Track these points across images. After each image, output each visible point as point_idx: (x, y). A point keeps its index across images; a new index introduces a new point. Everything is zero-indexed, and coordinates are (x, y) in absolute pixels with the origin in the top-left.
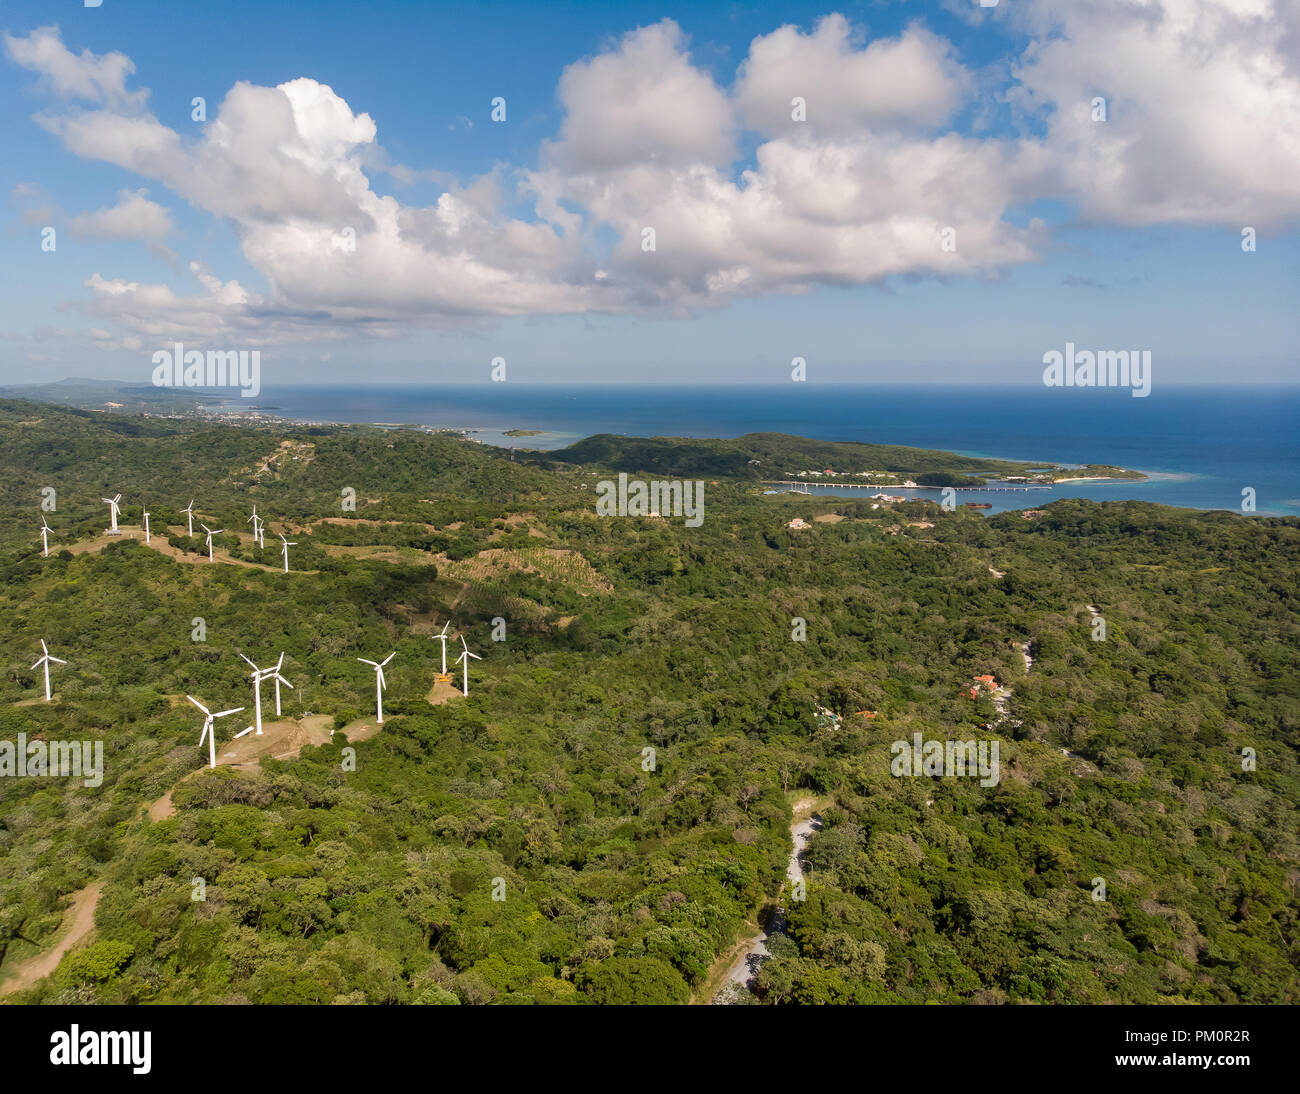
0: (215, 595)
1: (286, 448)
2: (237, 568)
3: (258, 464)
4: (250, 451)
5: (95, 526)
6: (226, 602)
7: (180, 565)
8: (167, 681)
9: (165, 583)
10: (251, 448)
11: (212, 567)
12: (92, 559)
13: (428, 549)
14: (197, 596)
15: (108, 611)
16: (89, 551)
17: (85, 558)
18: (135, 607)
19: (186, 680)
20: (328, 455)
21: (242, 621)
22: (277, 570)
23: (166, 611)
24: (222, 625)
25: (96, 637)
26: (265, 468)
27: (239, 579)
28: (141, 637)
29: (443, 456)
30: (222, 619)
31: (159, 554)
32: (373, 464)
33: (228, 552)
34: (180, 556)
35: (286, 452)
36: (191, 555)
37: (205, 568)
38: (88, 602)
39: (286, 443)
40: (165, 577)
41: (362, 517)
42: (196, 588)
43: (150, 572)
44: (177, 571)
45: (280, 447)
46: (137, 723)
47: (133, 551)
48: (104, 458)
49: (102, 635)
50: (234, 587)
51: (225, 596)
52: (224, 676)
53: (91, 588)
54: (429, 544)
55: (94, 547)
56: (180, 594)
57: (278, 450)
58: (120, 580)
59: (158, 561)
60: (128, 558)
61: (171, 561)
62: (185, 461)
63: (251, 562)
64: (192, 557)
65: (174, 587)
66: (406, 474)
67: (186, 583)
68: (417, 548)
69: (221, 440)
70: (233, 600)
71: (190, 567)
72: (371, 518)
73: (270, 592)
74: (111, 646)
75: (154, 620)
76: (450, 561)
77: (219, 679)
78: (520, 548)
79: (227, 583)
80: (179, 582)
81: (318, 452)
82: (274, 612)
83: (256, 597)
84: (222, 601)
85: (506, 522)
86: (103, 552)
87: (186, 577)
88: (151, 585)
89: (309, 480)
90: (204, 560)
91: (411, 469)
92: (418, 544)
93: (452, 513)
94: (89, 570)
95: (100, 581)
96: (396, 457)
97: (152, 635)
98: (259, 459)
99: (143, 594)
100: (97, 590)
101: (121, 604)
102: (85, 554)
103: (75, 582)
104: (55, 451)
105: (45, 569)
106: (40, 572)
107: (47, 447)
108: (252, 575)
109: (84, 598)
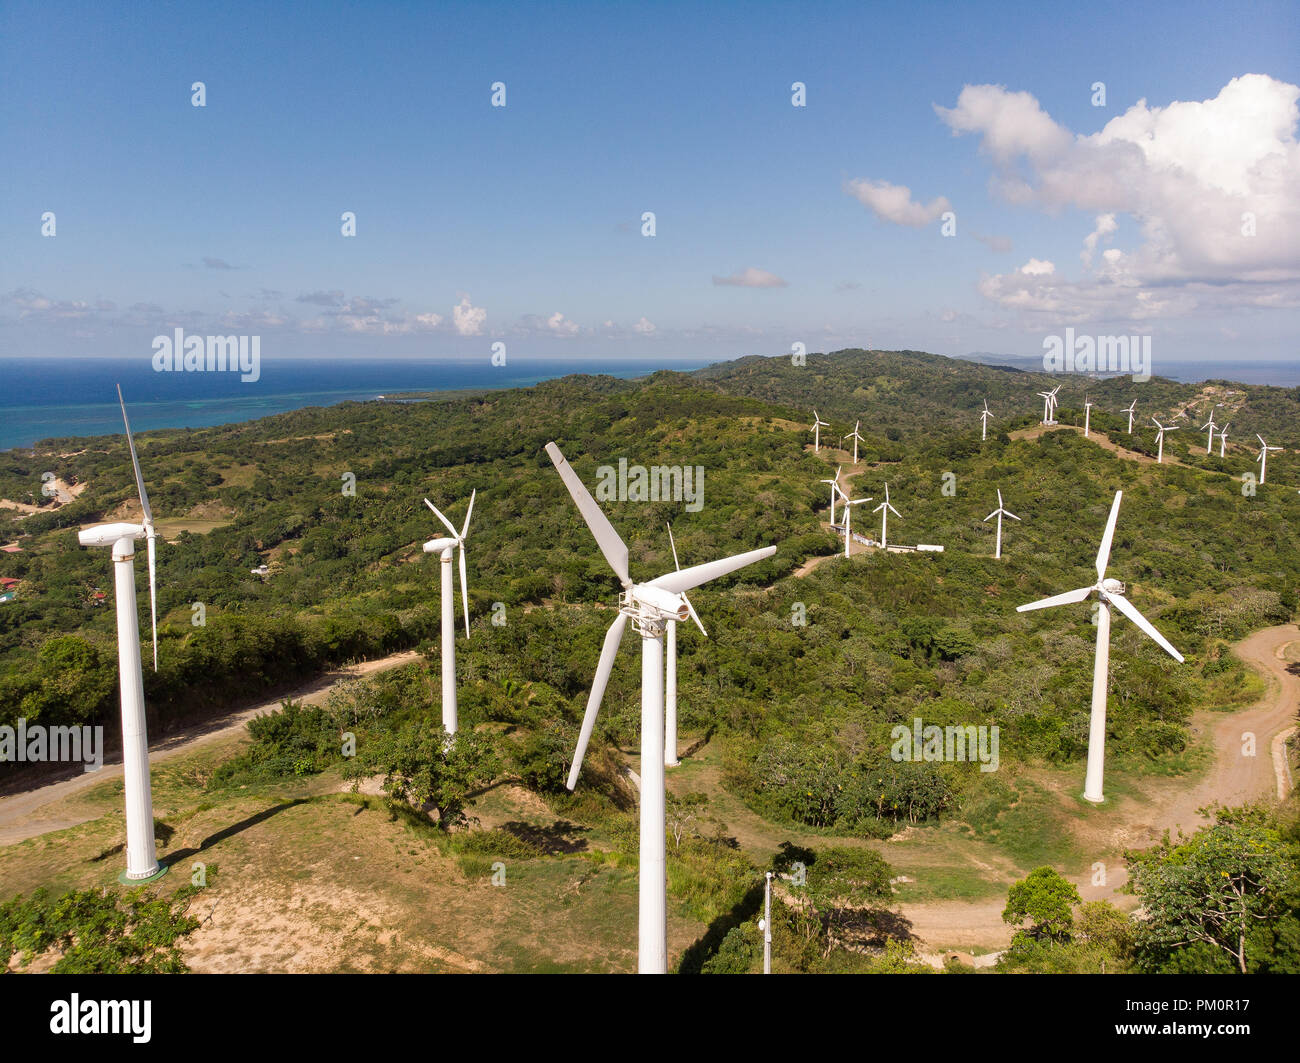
0: (1167, 496)
1: (1209, 395)
2: (1192, 473)
3: (1173, 410)
4: (1164, 397)
5: (1030, 418)
6: (1182, 505)
7: (1122, 461)
9: (1107, 476)
10: (1165, 394)
11: (1161, 468)
12: (1028, 445)
15: (1047, 493)
16: (1026, 438)
17: (1021, 444)
18: (1076, 494)
19: (1148, 570)
20: (1265, 402)
21: (1207, 527)
24: (1180, 527)
25: (1035, 516)
26: (1182, 414)
27: (1198, 483)
28: (1084, 524)
30: (1179, 520)
31: (1098, 447)
33: (1178, 458)
34: (1122, 453)
35: (1208, 398)
36: (1134, 453)
37: (1152, 468)
38: (1026, 484)
39: (1210, 389)
40: (1107, 470)
42: (1143, 487)
43: (1088, 464)
44: (1121, 468)
45: (1201, 393)
47: (1072, 441)
49: (1042, 515)
50: (1191, 491)
51: (1180, 499)
52: (1198, 575)
53: (1029, 473)
55: (1031, 435)
57: (1197, 396)
58: (1057, 468)
59: (1099, 454)
60: (1067, 448)
61: (1111, 456)
63: (1209, 469)
64: (1134, 456)
67: (1130, 479)
70: (1192, 504)
71: (1135, 465)
74: (1053, 527)
77: (1192, 576)
79: (1182, 485)
80: (1122, 478)
81: (1247, 400)
83: (1222, 504)
84: (1176, 504)
86: (1040, 440)
87: (1130, 473)
88: (1092, 477)
89: (1238, 428)
90: (1148, 461)
94: (1025, 455)
95: (1037, 466)
97: (1095, 524)
98: (1176, 405)
99: (1082, 482)
100: (1034, 474)
101: (1058, 489)
102: (1022, 440)
103: (1012, 464)
104: (970, 390)
105: (984, 450)
106: (979, 452)
107: (965, 387)
108: (1210, 481)
109: (1022, 479)
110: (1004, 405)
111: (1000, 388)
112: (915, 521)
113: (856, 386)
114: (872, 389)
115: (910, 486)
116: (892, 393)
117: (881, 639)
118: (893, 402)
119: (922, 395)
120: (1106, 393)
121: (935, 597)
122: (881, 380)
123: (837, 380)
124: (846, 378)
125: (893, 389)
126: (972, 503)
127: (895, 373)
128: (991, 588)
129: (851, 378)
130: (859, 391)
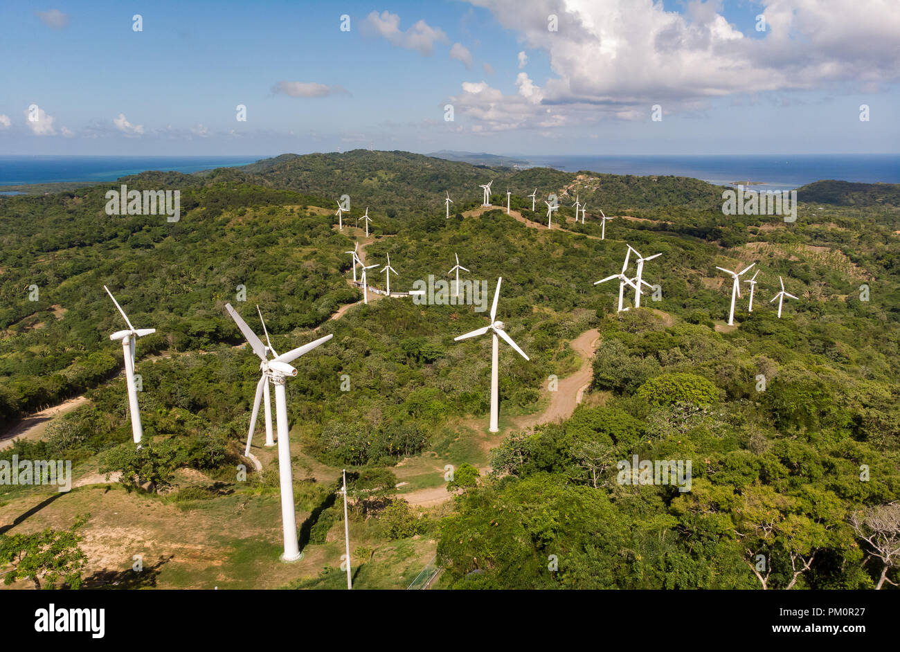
0: (553, 250)
1: (580, 180)
2: (567, 234)
3: (561, 190)
4: (556, 182)
5: (475, 202)
6: (561, 255)
7: (529, 229)
8: (529, 296)
9: (520, 239)
10: (557, 180)
11: (550, 232)
12: (475, 221)
13: (704, 237)
14: (541, 249)
15: (486, 252)
16: (473, 216)
17: (470, 220)
18: (502, 251)
19: (541, 297)
20: (610, 185)
21: (574, 267)
22: (594, 238)
23: (522, 255)
24: (560, 269)
25: (479, 267)
26: (565, 193)
27: (569, 241)
28: (507, 270)
29: (695, 188)
30: (559, 265)
31: (515, 221)
32: (641, 192)
33: (560, 225)
34: (529, 224)
35: (580, 183)
36: (536, 223)
37: (546, 232)
38: (473, 247)
39: (580, 177)
40: (520, 235)
41: (645, 217)
42: (540, 244)
43: (510, 231)
44: (528, 233)
45: (576, 179)
46: (512, 318)
47: (500, 217)
49: (483, 266)
50: (566, 246)
51: (560, 251)
52: (568, 298)
53: (475, 238)
54: (706, 233)
55: (476, 214)
56: (530, 247)
57: (574, 181)
58: (492, 235)
59: (517, 225)
60: (497, 221)
61: (523, 226)
63: (576, 232)
64: (536, 225)
65: (526, 242)
66: (665, 200)
67: (533, 240)
68: (695, 236)
69: (536, 175)
70: (566, 254)
71: (536, 231)
72: (652, 218)
73: (591, 252)
74: (489, 273)
75: (515, 261)
76: (722, 247)
77: (564, 299)
78: (782, 243)
79: (561, 243)
80: (529, 240)
81: (600, 184)
82: (596, 264)
83: (582, 253)
84: (558, 254)
85: (760, 229)
86: (481, 217)
87: (533, 236)
88: (512, 240)
89: (596, 201)
90: (543, 228)
91: (669, 197)
92: (696, 233)
93: (714, 219)
94: (473, 228)
95: (480, 234)
96: (659, 188)
97: (513, 270)
98: (562, 187)
99: (507, 244)
100: (478, 240)
101: (493, 249)
102: (470, 217)
103: (465, 234)
104: (439, 180)
105: (448, 224)
106: (445, 226)
107: (435, 177)
108: (577, 239)
109: (471, 243)
110: (461, 190)
111: (458, 178)
112: (407, 275)
113: (364, 178)
114: (375, 179)
115: (403, 251)
116: (389, 182)
117: (389, 354)
118: (390, 189)
119: (409, 183)
120: (522, 180)
121: (421, 324)
122: (380, 173)
123: (350, 173)
124: (356, 172)
125: (389, 180)
126: (442, 260)
127: (390, 168)
128: (454, 315)
129: (361, 172)
130: (366, 181)
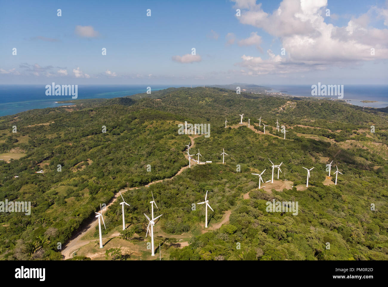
0: (265, 143)
2: (271, 136)
3: (280, 108)
4: (278, 104)
5: (237, 121)
6: (267, 145)
7: (256, 134)
8: (250, 164)
9: (252, 138)
11: (264, 135)
12: (236, 130)
13: (328, 137)
14: (260, 143)
15: (238, 144)
16: (235, 128)
17: (234, 129)
18: (244, 143)
19: (255, 164)
20: (300, 106)
21: (271, 151)
22: (282, 138)
23: (252, 145)
24: (265, 151)
25: (235, 150)
26: (282, 109)
27: (271, 139)
28: (245, 151)
29: (337, 108)
30: (265, 150)
31: (251, 130)
32: (314, 110)
34: (256, 131)
35: (288, 105)
36: (260, 131)
38: (234, 141)
39: (288, 102)
40: (252, 136)
41: (308, 125)
42: (260, 140)
43: (249, 135)
44: (255, 135)
46: (242, 173)
47: (245, 129)
48: (241, 104)
50: (270, 141)
51: (267, 144)
52: (264, 165)
53: (235, 137)
54: (329, 136)
56: (255, 141)
57: (286, 104)
59: (251, 132)
60: (244, 130)
61: (254, 132)
62: (260, 106)
63: (275, 135)
64: (259, 132)
65: (254, 139)
66: (324, 113)
67: (257, 139)
68: (325, 136)
69: (270, 100)
70: (269, 145)
71: (259, 135)
72: (311, 126)
73: (279, 144)
74: (238, 152)
75: (248, 147)
76: (335, 142)
77: (263, 166)
78: (362, 140)
79: (268, 140)
80: (255, 138)
81: (297, 105)
82: (280, 150)
83: (275, 145)
84: (266, 145)
85: (357, 131)
86: (238, 128)
87: (257, 137)
88: (249, 138)
89: (294, 113)
90: (262, 133)
91: (326, 112)
92: (326, 136)
93: (338, 127)
94: (235, 133)
95: (237, 136)
96: (321, 108)
97: (248, 151)
98: (280, 106)
99: (247, 140)
100: (236, 138)
101: (241, 142)
102: (234, 128)
103: (231, 135)
104: (230, 102)
105: (225, 131)
106: (224, 132)
107: (229, 100)
108: (275, 139)
109: (233, 139)
112: (208, 152)
113: (200, 101)
114: (204, 101)
115: (208, 142)
116: (210, 103)
117: (195, 188)
118: (209, 105)
119: (217, 103)
121: (208, 176)
122: (207, 99)
123: (195, 98)
124: (197, 98)
125: (210, 101)
126: (221, 146)
127: (211, 96)
128: (221, 171)
129: (199, 98)
130: (201, 102)
